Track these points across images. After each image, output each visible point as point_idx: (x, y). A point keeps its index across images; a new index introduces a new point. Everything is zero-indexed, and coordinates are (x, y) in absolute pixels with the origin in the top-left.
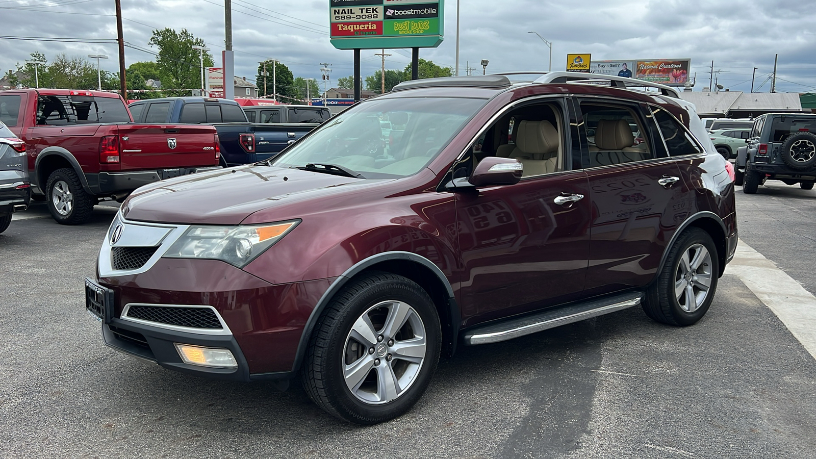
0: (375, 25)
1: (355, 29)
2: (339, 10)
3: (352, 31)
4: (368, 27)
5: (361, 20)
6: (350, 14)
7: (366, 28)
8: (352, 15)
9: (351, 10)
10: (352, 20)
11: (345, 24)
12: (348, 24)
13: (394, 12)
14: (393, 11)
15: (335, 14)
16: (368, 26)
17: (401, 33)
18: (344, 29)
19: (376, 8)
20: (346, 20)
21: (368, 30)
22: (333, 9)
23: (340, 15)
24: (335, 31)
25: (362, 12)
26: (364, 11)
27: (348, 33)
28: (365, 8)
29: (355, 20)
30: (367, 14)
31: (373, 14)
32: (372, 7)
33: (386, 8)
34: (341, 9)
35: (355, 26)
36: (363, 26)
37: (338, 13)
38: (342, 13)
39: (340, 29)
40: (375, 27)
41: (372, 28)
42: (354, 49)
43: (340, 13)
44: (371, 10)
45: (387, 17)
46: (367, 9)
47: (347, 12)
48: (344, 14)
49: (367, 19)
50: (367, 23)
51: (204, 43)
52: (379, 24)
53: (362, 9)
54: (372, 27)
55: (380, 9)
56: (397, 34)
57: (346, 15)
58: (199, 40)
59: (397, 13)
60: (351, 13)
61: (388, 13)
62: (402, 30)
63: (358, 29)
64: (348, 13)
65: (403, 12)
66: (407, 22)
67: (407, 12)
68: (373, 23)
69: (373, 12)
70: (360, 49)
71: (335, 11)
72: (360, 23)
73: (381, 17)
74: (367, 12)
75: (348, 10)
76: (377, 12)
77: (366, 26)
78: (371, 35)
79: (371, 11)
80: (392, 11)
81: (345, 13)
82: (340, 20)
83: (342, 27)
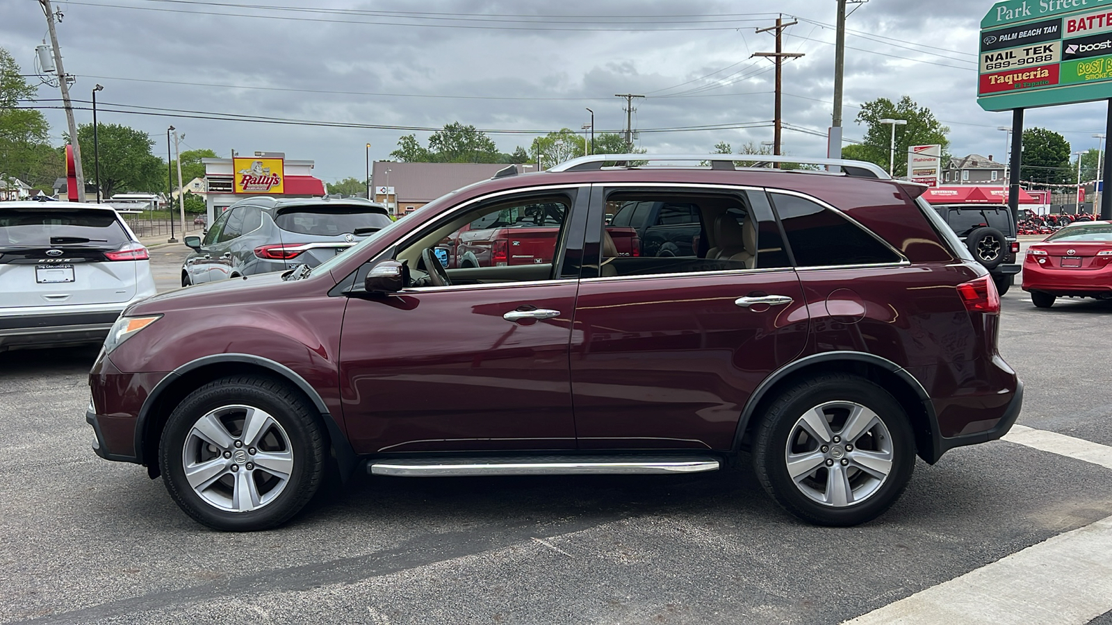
0: (1047, 71)
1: (1016, 79)
2: (992, 56)
3: (1011, 83)
4: (1035, 75)
5: (1026, 65)
6: (1008, 60)
7: (1032, 77)
8: (1012, 61)
9: (1011, 53)
10: (1011, 67)
11: (1000, 74)
12: (1004, 74)
13: (1079, 48)
14: (1077, 46)
15: (986, 61)
16: (1035, 73)
17: (1089, 78)
18: (998, 82)
19: (1050, 46)
20: (1002, 69)
21: (1035, 79)
22: (984, 55)
23: (994, 62)
24: (985, 85)
25: (1027, 54)
26: (1031, 52)
27: (1005, 86)
28: (1033, 47)
29: (1017, 67)
30: (1035, 56)
31: (1044, 55)
32: (1043, 45)
33: (1066, 44)
34: (996, 53)
35: (1015, 75)
36: (1028, 74)
37: (992, 60)
38: (996, 60)
39: (993, 82)
40: (1046, 73)
41: (1043, 76)
42: (1012, 109)
43: (994, 59)
44: (1042, 49)
45: (1066, 57)
46: (1035, 48)
47: (1004, 57)
48: (999, 61)
49: (1035, 64)
50: (1035, 69)
51: (930, 113)
52: (1053, 69)
53: (1028, 50)
54: (1041, 74)
55: (1057, 46)
56: (1082, 80)
57: (1002, 62)
58: (924, 110)
59: (1083, 48)
60: (1011, 57)
61: (1068, 51)
62: (1091, 73)
63: (1020, 79)
64: (1007, 58)
65: (1093, 47)
66: (1098, 62)
67: (1100, 45)
68: (1043, 68)
69: (1045, 52)
70: (1022, 109)
71: (987, 57)
72: (1023, 71)
73: (1056, 57)
74: (1035, 53)
75: (1007, 53)
76: (1051, 51)
77: (1032, 73)
78: (1040, 85)
79: (1042, 51)
80: (1075, 47)
81: (1002, 59)
82: (994, 70)
83: (996, 80)
